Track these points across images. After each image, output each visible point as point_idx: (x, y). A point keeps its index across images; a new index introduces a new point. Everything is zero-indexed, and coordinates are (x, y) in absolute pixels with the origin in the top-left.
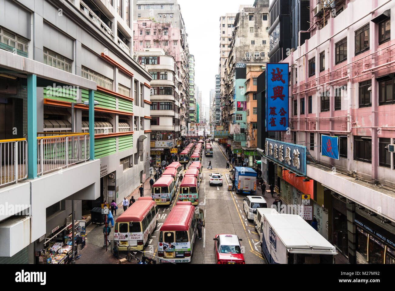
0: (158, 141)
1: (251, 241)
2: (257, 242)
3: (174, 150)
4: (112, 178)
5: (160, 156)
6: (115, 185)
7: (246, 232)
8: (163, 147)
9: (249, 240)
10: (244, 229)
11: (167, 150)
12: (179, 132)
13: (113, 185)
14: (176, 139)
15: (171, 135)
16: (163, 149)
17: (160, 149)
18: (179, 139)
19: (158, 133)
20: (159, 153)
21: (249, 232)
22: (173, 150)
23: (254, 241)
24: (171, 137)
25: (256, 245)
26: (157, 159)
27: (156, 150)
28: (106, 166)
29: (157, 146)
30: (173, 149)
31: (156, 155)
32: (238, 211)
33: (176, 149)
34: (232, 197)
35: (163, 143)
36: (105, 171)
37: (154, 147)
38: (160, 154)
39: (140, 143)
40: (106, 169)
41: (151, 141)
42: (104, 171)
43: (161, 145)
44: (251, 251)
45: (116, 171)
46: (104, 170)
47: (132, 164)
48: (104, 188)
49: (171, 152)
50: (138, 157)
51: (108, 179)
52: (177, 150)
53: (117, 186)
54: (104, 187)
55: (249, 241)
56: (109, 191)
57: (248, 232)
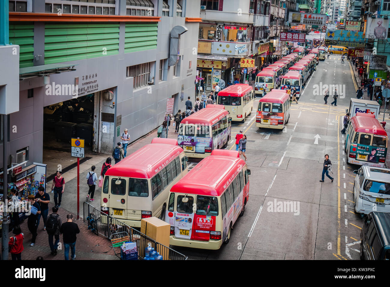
0: (218, 41)
1: (343, 238)
2: (353, 241)
3: (248, 62)
4: (111, 98)
5: (220, 71)
6: (114, 113)
7: (339, 222)
8: (226, 55)
9: (339, 236)
10: (337, 217)
11: (234, 62)
12: (264, 28)
13: (110, 113)
14: (256, 42)
15: (245, 32)
16: (226, 59)
17: (221, 58)
18: (262, 42)
19: (220, 26)
20: (217, 66)
21: (346, 223)
22: (246, 62)
23: (349, 238)
24: (244, 36)
25: (349, 247)
26: (214, 76)
27: (213, 58)
28: (96, 75)
29: (214, 51)
30: (246, 60)
31: (211, 69)
32: (339, 185)
33: (252, 61)
34: (339, 159)
35: (228, 46)
36: (94, 84)
37: (209, 52)
38: (220, 67)
39: (173, 40)
40: (95, 81)
41: (199, 40)
42: (91, 85)
43: (224, 51)
44: (336, 256)
45: (116, 87)
46: (92, 82)
47: (154, 78)
48: (96, 116)
49: (242, 65)
50: (169, 67)
51: (103, 100)
52: (254, 63)
53: (118, 115)
54: (95, 114)
55: (339, 239)
56: (104, 123)
57: (343, 222)
